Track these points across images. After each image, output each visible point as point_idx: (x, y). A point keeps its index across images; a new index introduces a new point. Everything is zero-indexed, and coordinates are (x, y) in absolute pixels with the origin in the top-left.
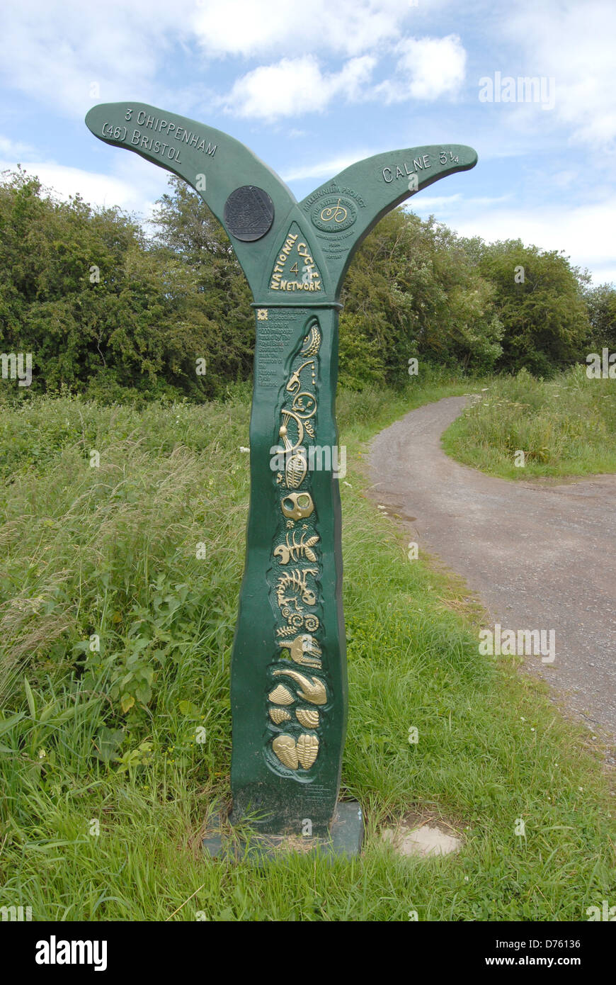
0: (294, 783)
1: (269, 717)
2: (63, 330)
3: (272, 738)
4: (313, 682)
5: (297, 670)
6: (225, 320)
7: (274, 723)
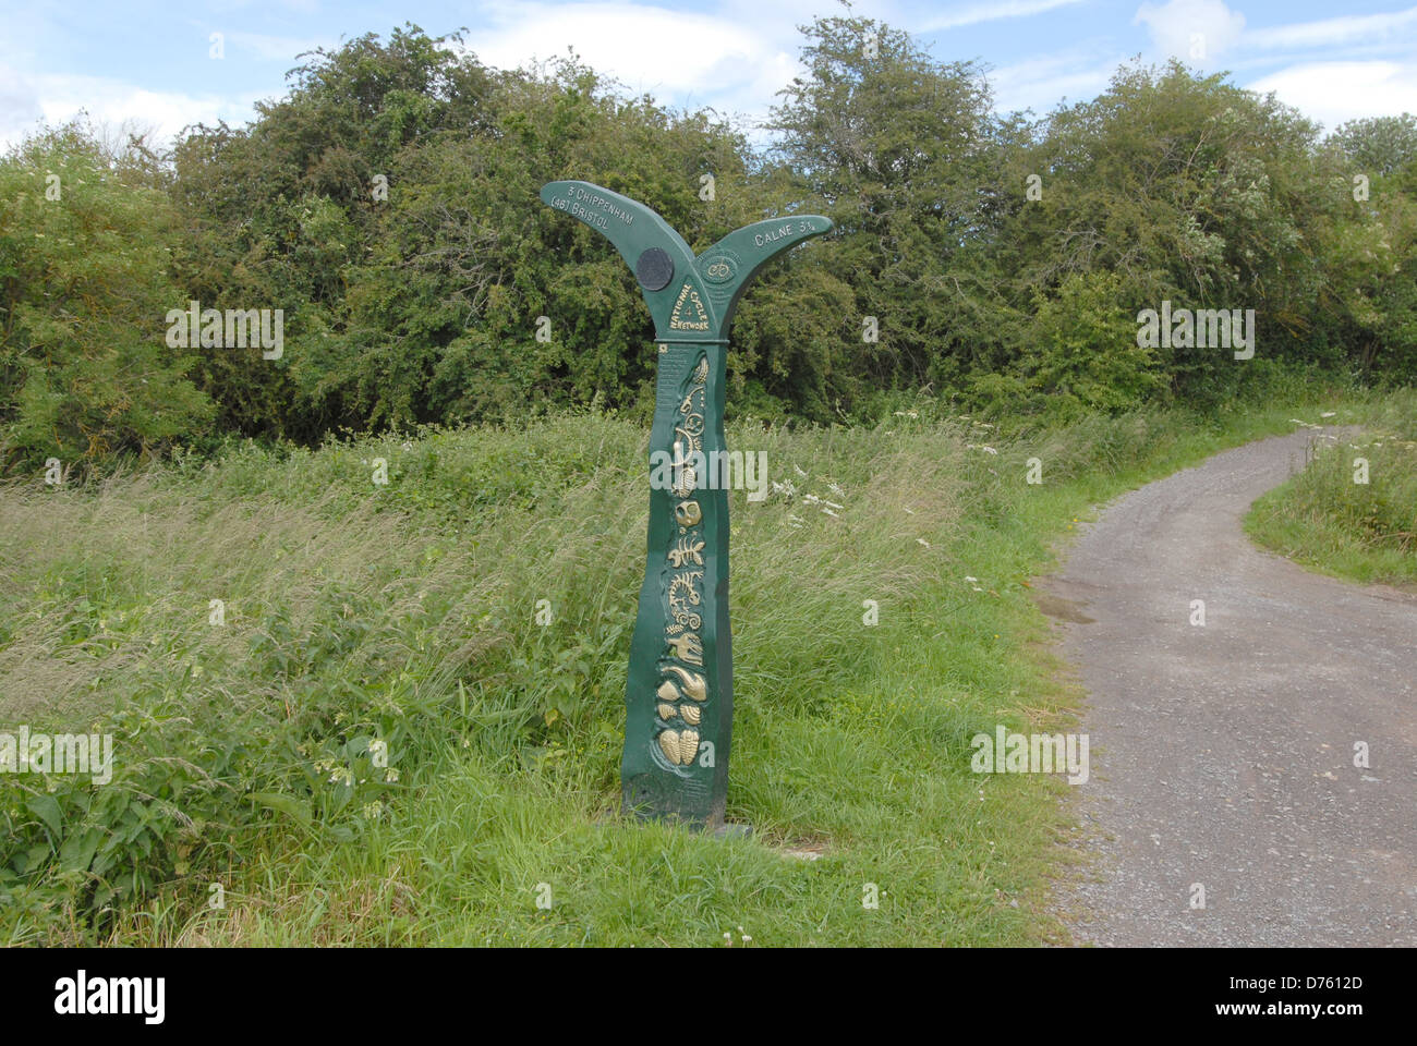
0: (675, 776)
1: (658, 713)
2: (605, 305)
3: (659, 733)
4: (695, 679)
5: (683, 667)
6: (875, 286)
7: (662, 719)
